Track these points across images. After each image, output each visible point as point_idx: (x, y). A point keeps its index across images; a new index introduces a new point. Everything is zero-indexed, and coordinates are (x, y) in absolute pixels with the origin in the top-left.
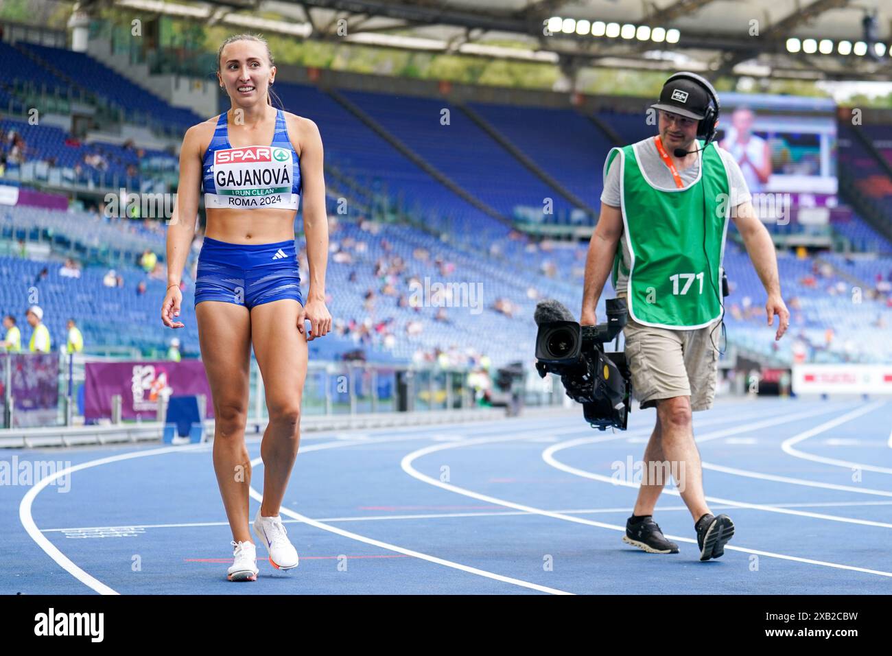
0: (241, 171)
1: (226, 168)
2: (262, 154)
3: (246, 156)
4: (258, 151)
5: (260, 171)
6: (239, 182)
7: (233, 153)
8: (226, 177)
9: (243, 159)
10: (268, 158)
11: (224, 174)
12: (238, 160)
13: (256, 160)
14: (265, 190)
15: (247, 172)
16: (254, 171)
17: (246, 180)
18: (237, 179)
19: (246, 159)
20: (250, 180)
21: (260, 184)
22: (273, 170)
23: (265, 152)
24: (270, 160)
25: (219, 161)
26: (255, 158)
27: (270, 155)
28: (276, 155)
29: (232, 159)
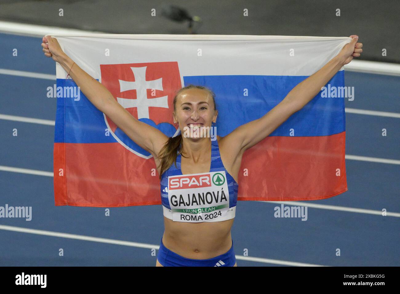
2: (204, 181)
3: (192, 183)
4: (201, 178)
5: (203, 193)
6: (188, 203)
9: (190, 185)
10: (209, 184)
12: (185, 186)
13: (200, 186)
14: (208, 208)
17: (193, 202)
19: (192, 185)
20: (196, 201)
21: (204, 204)
22: (213, 192)
24: (210, 185)
26: (198, 185)
27: (210, 181)
29: (181, 186)
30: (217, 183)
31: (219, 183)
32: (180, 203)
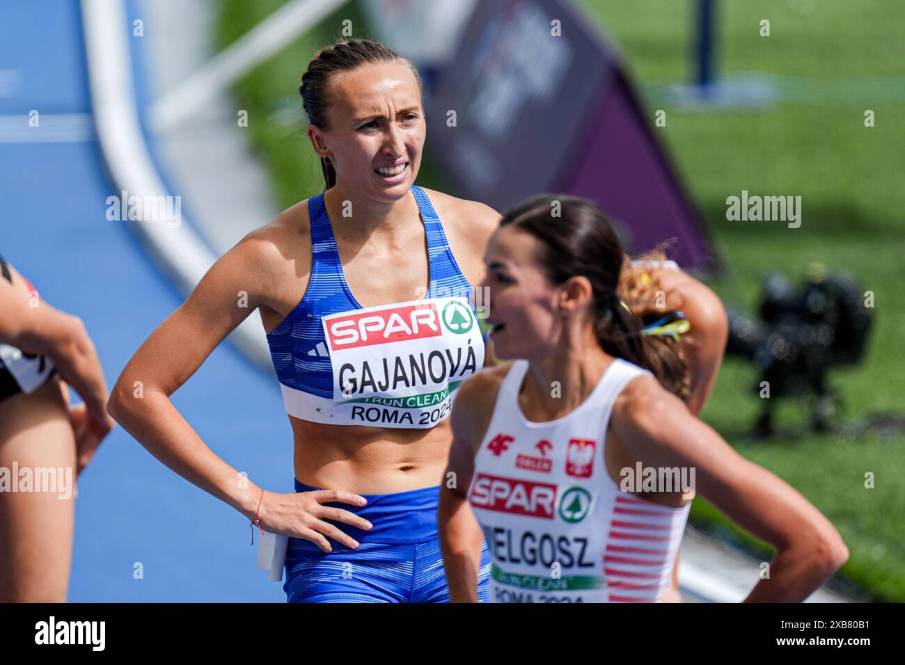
0: (385, 361)
1: (356, 357)
2: (422, 321)
4: (413, 315)
6: (384, 384)
7: (362, 322)
8: (358, 375)
9: (386, 335)
10: (435, 328)
11: (353, 370)
12: (376, 338)
13: (413, 336)
15: (398, 360)
16: (412, 358)
17: (397, 379)
18: (379, 377)
23: (427, 316)
24: (439, 333)
25: (338, 342)
26: (409, 332)
27: (437, 322)
28: (449, 320)
29: (364, 338)
30: (455, 327)
31: (460, 326)
32: (364, 383)
